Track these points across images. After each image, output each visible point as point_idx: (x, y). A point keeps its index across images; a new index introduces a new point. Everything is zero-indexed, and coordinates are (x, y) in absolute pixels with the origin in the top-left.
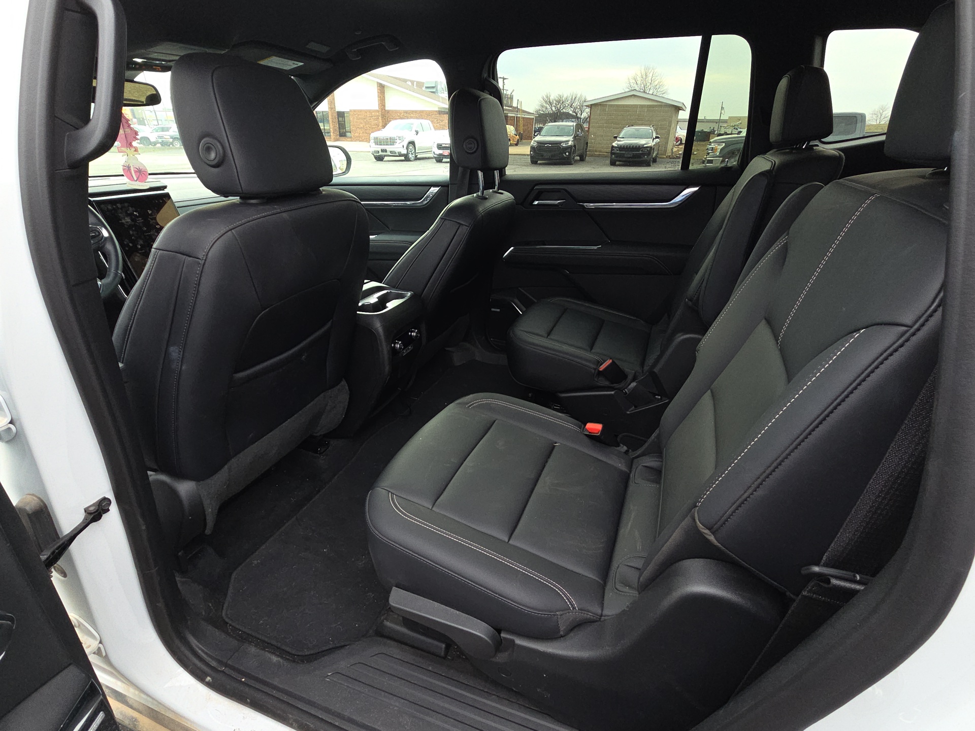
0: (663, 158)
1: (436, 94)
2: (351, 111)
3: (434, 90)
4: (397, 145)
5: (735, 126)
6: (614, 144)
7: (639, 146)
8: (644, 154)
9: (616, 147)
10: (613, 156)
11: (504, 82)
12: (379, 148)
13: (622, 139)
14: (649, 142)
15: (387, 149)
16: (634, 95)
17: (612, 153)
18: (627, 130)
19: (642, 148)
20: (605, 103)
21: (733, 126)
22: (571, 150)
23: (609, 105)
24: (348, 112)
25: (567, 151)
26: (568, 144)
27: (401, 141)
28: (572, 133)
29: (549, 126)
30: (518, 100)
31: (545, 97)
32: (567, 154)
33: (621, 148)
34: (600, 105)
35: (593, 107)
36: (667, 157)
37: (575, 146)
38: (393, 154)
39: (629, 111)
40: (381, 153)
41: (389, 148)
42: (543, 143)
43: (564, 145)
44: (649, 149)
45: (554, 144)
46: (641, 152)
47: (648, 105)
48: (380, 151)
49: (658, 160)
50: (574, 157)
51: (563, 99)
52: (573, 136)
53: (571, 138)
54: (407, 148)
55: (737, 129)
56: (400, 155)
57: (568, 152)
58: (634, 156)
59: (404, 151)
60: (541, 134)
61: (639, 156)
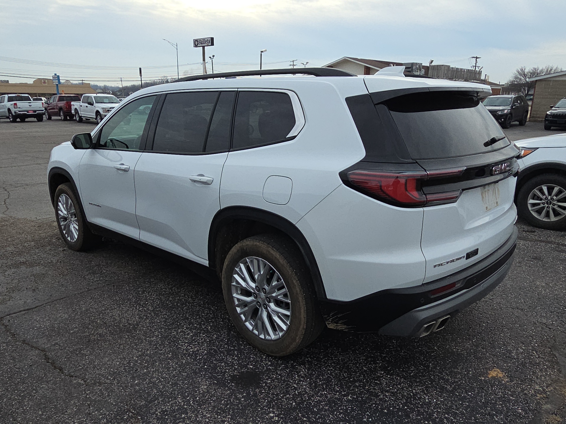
1: (412, 73)
3: (410, 70)
6: (548, 113)
9: (549, 115)
10: (547, 122)
11: (476, 61)
13: (557, 109)
17: (546, 120)
18: (564, 101)
20: (549, 79)
22: (506, 117)
23: (554, 80)
25: (502, 117)
26: (504, 112)
28: (509, 104)
29: (489, 98)
30: (486, 75)
31: (519, 70)
33: (554, 116)
34: (545, 80)
37: (511, 114)
43: (499, 113)
50: (510, 122)
51: (539, 71)
52: (510, 106)
53: (507, 108)
57: (504, 119)
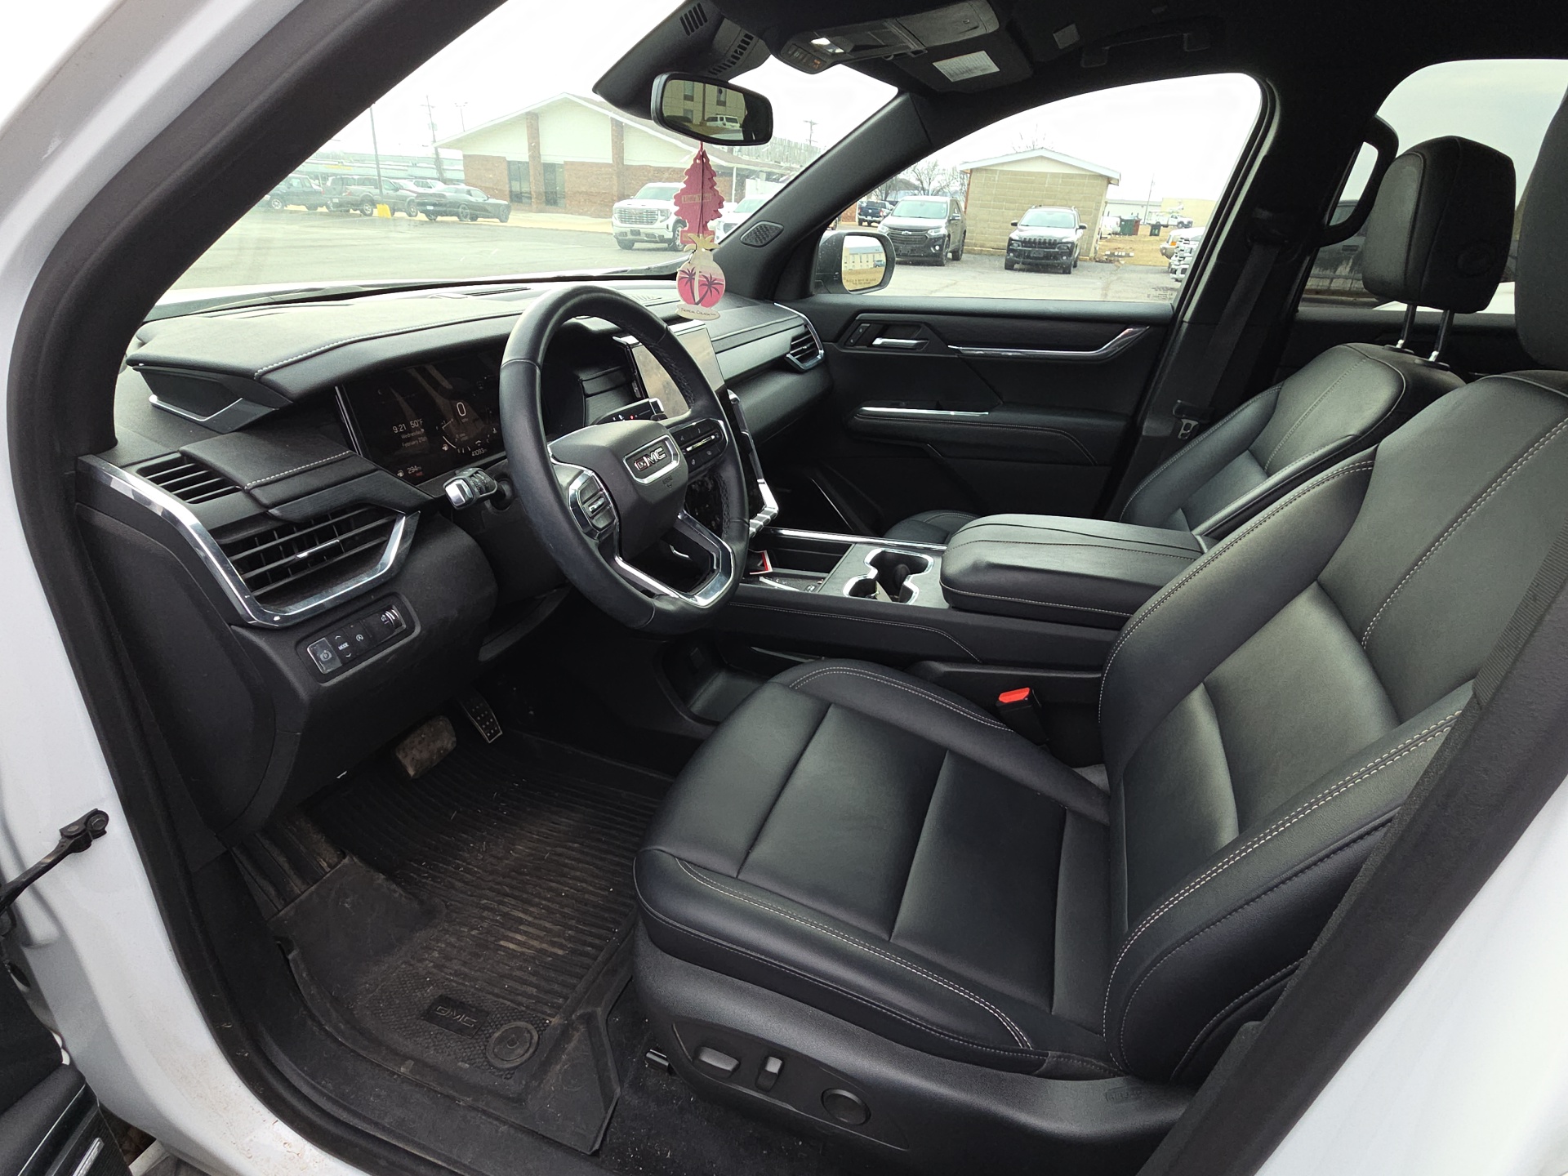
0: (1085, 261)
2: (566, 163)
4: (657, 224)
5: (1173, 212)
6: (1013, 236)
7: (1055, 240)
8: (1062, 254)
9: (1016, 240)
10: (1011, 254)
12: (627, 227)
13: (1025, 228)
14: (1070, 235)
15: (641, 230)
16: (1042, 157)
17: (1009, 250)
18: (1031, 215)
19: (1059, 243)
20: (994, 168)
21: (1170, 213)
22: (944, 241)
23: (1000, 171)
24: (561, 166)
25: (937, 243)
26: (939, 232)
27: (664, 218)
28: (945, 215)
32: (937, 248)
33: (1026, 243)
34: (986, 170)
35: (973, 174)
36: (1090, 259)
37: (949, 236)
38: (651, 238)
39: (1032, 183)
40: (630, 237)
41: (644, 228)
42: (898, 229)
43: (932, 234)
44: (1069, 245)
45: (916, 231)
46: (1057, 250)
47: (1063, 174)
48: (629, 234)
49: (1079, 263)
50: (946, 254)
52: (946, 219)
53: (943, 223)
54: (674, 231)
55: (1176, 218)
56: (662, 240)
57: (939, 245)
58: (1047, 256)
59: (669, 235)
60: (894, 214)
61: (1056, 256)
